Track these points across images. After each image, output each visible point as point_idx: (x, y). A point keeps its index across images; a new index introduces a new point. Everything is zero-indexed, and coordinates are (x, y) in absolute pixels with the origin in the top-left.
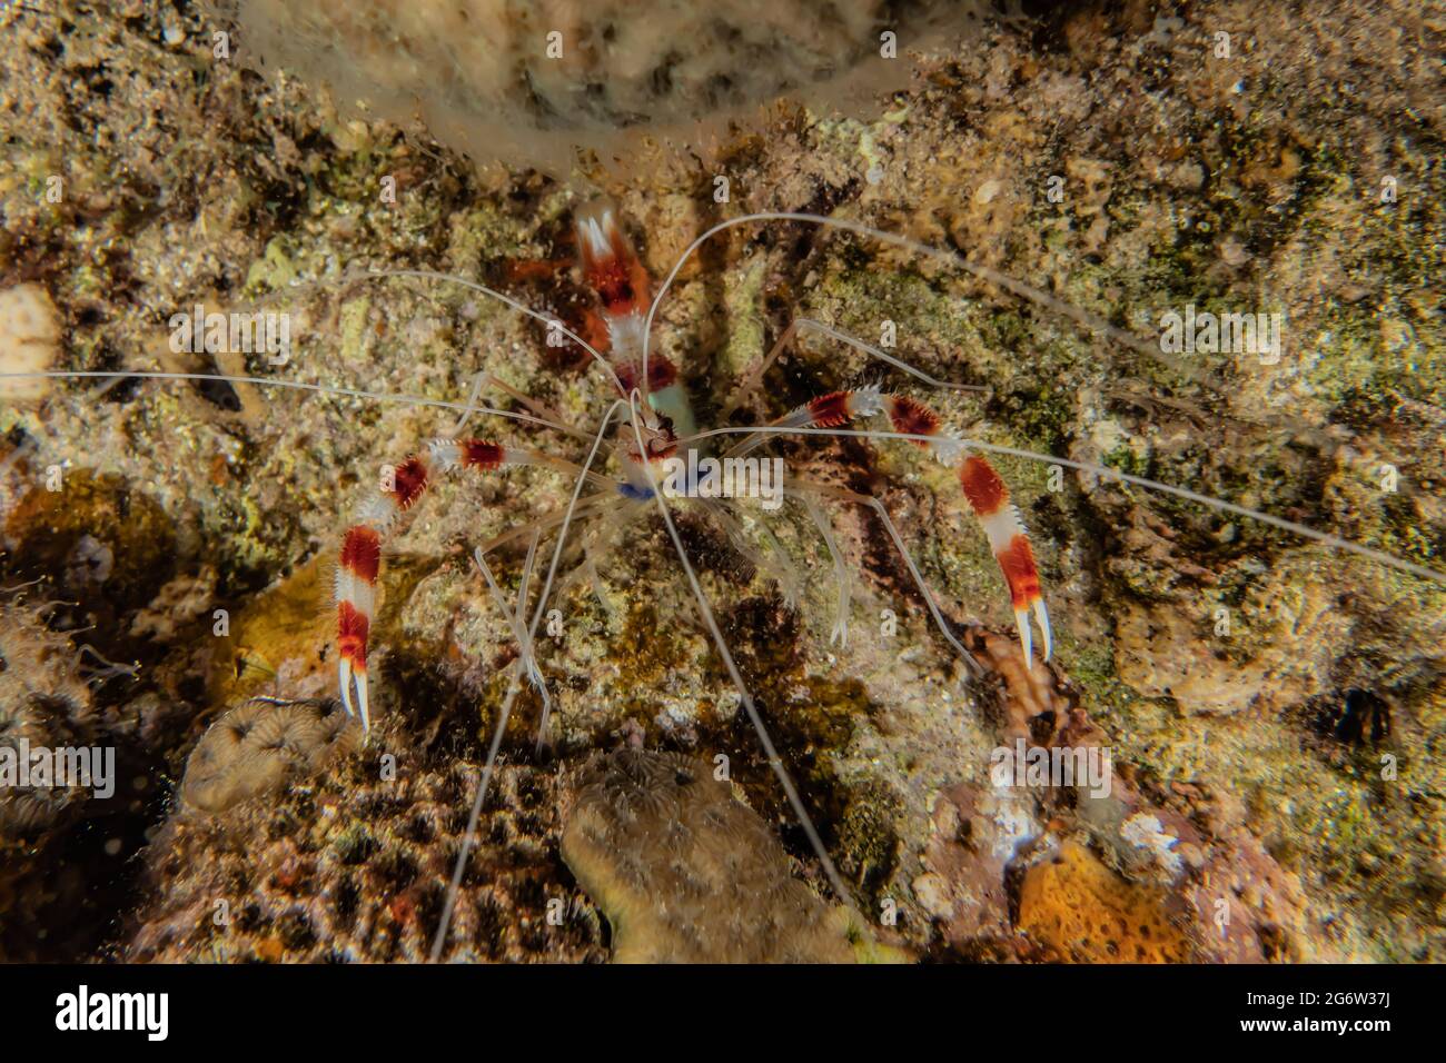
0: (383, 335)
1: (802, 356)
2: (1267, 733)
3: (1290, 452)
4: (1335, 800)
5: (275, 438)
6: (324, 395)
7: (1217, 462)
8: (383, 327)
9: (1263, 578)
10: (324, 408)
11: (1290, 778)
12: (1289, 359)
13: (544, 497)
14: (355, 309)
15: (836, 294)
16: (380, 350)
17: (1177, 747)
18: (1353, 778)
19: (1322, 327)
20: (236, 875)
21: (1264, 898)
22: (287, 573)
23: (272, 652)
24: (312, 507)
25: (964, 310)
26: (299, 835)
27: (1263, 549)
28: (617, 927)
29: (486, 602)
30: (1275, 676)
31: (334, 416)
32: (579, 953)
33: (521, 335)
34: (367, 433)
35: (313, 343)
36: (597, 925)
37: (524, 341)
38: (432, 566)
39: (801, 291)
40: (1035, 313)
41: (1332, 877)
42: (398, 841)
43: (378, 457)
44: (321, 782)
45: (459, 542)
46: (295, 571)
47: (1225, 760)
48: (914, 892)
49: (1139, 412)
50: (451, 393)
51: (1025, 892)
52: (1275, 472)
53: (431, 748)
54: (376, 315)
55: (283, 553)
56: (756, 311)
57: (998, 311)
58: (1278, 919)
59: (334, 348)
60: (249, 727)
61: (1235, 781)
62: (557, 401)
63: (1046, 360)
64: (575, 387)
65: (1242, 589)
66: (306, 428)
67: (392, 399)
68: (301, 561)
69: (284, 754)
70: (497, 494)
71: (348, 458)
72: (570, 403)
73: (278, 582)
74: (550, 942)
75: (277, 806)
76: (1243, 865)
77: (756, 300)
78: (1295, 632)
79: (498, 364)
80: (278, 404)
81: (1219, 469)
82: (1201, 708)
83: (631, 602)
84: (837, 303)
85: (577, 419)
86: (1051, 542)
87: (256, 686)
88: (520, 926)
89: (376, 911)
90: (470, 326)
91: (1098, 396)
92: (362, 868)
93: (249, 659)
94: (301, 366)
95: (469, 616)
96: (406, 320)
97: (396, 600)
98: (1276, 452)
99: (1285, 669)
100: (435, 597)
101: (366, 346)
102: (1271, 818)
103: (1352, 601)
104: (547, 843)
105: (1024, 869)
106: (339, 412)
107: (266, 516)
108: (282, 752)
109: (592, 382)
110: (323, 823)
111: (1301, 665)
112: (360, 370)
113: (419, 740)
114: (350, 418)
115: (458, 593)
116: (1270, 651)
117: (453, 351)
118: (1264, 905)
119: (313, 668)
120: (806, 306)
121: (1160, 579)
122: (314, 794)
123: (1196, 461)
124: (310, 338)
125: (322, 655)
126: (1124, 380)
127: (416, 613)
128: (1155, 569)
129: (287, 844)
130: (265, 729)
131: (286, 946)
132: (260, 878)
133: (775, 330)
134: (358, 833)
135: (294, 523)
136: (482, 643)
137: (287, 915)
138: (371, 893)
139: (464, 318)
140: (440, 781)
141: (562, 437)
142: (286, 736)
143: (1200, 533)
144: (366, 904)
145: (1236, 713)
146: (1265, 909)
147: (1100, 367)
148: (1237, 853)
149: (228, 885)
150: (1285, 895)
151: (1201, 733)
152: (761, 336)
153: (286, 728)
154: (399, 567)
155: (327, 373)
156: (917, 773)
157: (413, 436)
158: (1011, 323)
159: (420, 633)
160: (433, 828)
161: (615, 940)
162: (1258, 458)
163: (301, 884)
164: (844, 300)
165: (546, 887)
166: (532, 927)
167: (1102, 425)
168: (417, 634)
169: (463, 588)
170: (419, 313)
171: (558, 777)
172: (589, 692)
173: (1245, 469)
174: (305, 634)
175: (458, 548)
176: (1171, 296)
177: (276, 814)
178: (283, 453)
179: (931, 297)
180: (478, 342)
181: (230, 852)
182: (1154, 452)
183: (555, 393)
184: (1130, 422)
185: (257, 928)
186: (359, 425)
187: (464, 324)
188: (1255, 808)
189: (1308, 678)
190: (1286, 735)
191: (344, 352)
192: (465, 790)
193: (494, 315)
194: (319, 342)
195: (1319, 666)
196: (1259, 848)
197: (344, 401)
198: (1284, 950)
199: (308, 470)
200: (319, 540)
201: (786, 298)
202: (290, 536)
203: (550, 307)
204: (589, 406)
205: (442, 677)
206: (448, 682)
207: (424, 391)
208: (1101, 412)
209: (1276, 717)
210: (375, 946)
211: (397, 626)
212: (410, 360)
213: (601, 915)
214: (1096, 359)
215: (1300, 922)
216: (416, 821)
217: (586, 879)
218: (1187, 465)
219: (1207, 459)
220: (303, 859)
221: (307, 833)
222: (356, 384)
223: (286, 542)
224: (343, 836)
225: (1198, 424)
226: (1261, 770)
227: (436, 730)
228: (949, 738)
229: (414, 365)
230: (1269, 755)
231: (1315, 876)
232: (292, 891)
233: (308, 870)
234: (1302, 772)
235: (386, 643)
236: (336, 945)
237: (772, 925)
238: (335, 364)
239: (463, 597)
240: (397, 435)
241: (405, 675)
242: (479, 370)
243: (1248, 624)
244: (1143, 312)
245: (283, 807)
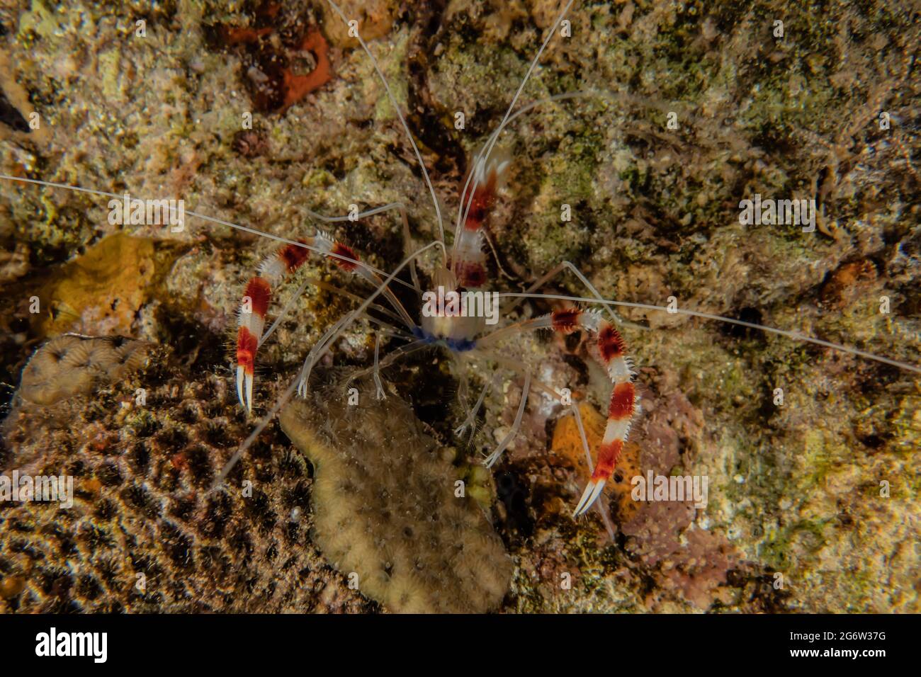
0: (133, 80)
1: (432, 106)
2: (695, 335)
3: (728, 166)
4: (726, 369)
5: (59, 154)
6: (94, 124)
7: (686, 175)
8: (133, 73)
9: (704, 247)
10: (95, 133)
11: (704, 359)
12: (734, 105)
13: (261, 204)
14: (109, 59)
15: (455, 61)
16: (133, 92)
17: (647, 347)
18: (737, 356)
19: (755, 82)
20: (64, 443)
21: (683, 424)
22: (81, 251)
23: (77, 304)
24: (94, 206)
25: (539, 73)
26: (106, 420)
27: (707, 228)
28: (317, 466)
29: (224, 275)
30: (704, 303)
31: (104, 140)
32: (293, 482)
33: (237, 85)
34: (129, 154)
35: (80, 83)
36: (304, 465)
37: (240, 90)
38: (185, 249)
39: (434, 59)
40: (584, 75)
41: (719, 410)
42: (174, 423)
43: (139, 172)
44: (118, 387)
45: (203, 233)
46: (87, 250)
47: (672, 352)
48: (494, 437)
49: (643, 143)
50: (189, 127)
51: (555, 432)
52: (718, 179)
53: (193, 366)
54: (126, 65)
55: (76, 237)
56: (402, 73)
57: (561, 74)
58: (689, 434)
59: (97, 89)
60: (64, 353)
61: (675, 363)
62: (266, 136)
63: (589, 109)
64: (278, 126)
65: (692, 253)
66: (83, 147)
67: (146, 129)
68: (92, 242)
69: (91, 371)
70: (228, 201)
71: (118, 172)
72: (275, 137)
73: (75, 257)
74: (276, 477)
75: (89, 401)
76: (675, 408)
77: (402, 64)
78: (718, 277)
79: (222, 107)
80: (60, 129)
81: (687, 179)
82: (662, 325)
83: (323, 275)
84: (456, 68)
85: (281, 149)
86: (585, 230)
87: (68, 326)
88: (256, 468)
89: (161, 463)
90: (199, 76)
91: (619, 133)
92: (150, 439)
93: (60, 308)
94: (73, 101)
95: (213, 283)
96: (149, 69)
97: (162, 271)
98: (720, 167)
99: (710, 299)
100: (190, 270)
101: (121, 88)
102: (692, 382)
103: (751, 257)
104: (272, 421)
105: (556, 420)
106: (107, 138)
107: (61, 211)
108: (89, 369)
109: (290, 123)
110: (122, 412)
111: (719, 296)
112: (119, 106)
113: (185, 360)
114: (115, 142)
115: (205, 268)
116: (703, 289)
117: (188, 96)
118: (683, 428)
119: (107, 315)
120: (436, 70)
121: (647, 250)
122: (114, 394)
123: (674, 174)
124: (77, 79)
125: (113, 306)
126: (636, 121)
127: (177, 281)
128: (645, 244)
129: (98, 424)
130: (75, 353)
131: (103, 484)
132: (81, 445)
133: (416, 87)
134: (146, 418)
135: (82, 216)
136: (223, 301)
137: (102, 466)
138: (157, 452)
139: (194, 70)
140: (200, 387)
141: (271, 162)
142: (91, 358)
143: (672, 221)
144: (155, 460)
145: (681, 326)
146: (683, 430)
147: (622, 113)
148: (672, 402)
149: (59, 449)
150: (694, 422)
151: (661, 339)
152: (406, 92)
153: (91, 354)
154: (162, 249)
155: (94, 107)
156: (499, 371)
157: (164, 158)
158: (569, 82)
159: (181, 293)
160: (197, 415)
161: (316, 474)
162: (709, 171)
163: (110, 448)
164: (461, 66)
165: (272, 447)
166: (264, 469)
167: (622, 153)
168: (178, 295)
169: (208, 264)
170: (159, 64)
171: (277, 383)
172: (297, 331)
173: (702, 178)
174: (99, 292)
175: (203, 238)
176: (669, 62)
177: (89, 407)
178: (67, 164)
179: (519, 64)
180: (206, 89)
181: (59, 429)
182: (650, 169)
183: (265, 130)
184: (637, 150)
185: (82, 474)
186: (123, 148)
187: (194, 75)
188: (684, 377)
189: (721, 303)
190: (705, 336)
191: (105, 92)
192: (217, 392)
193: (216, 70)
194: (84, 83)
195: (728, 296)
196: (684, 398)
197: (110, 129)
198: (690, 449)
199: (88, 179)
200: (103, 229)
201: (422, 64)
202: (80, 226)
203: (256, 64)
204: (289, 140)
205: (198, 322)
206: (202, 325)
207: (169, 124)
208: (621, 143)
209: (701, 326)
210: (162, 482)
211: (164, 288)
212: (156, 100)
213: (307, 460)
214: (620, 108)
215: (700, 434)
216: (185, 411)
217: (297, 441)
218: (669, 177)
219: (680, 173)
220: (110, 434)
221: (112, 418)
222: (117, 117)
223: (78, 229)
224: (136, 420)
225: (677, 150)
226: (692, 356)
227: (196, 355)
228: (518, 349)
229: (159, 104)
230: (694, 347)
231: (711, 410)
232: (104, 452)
233: (115, 440)
234: (712, 356)
235: (157, 299)
236: (136, 482)
237: (410, 461)
238: (99, 100)
239: (208, 271)
240: (152, 156)
241: (172, 320)
242: (209, 110)
243: (693, 274)
244: (651, 74)
245: (93, 403)
